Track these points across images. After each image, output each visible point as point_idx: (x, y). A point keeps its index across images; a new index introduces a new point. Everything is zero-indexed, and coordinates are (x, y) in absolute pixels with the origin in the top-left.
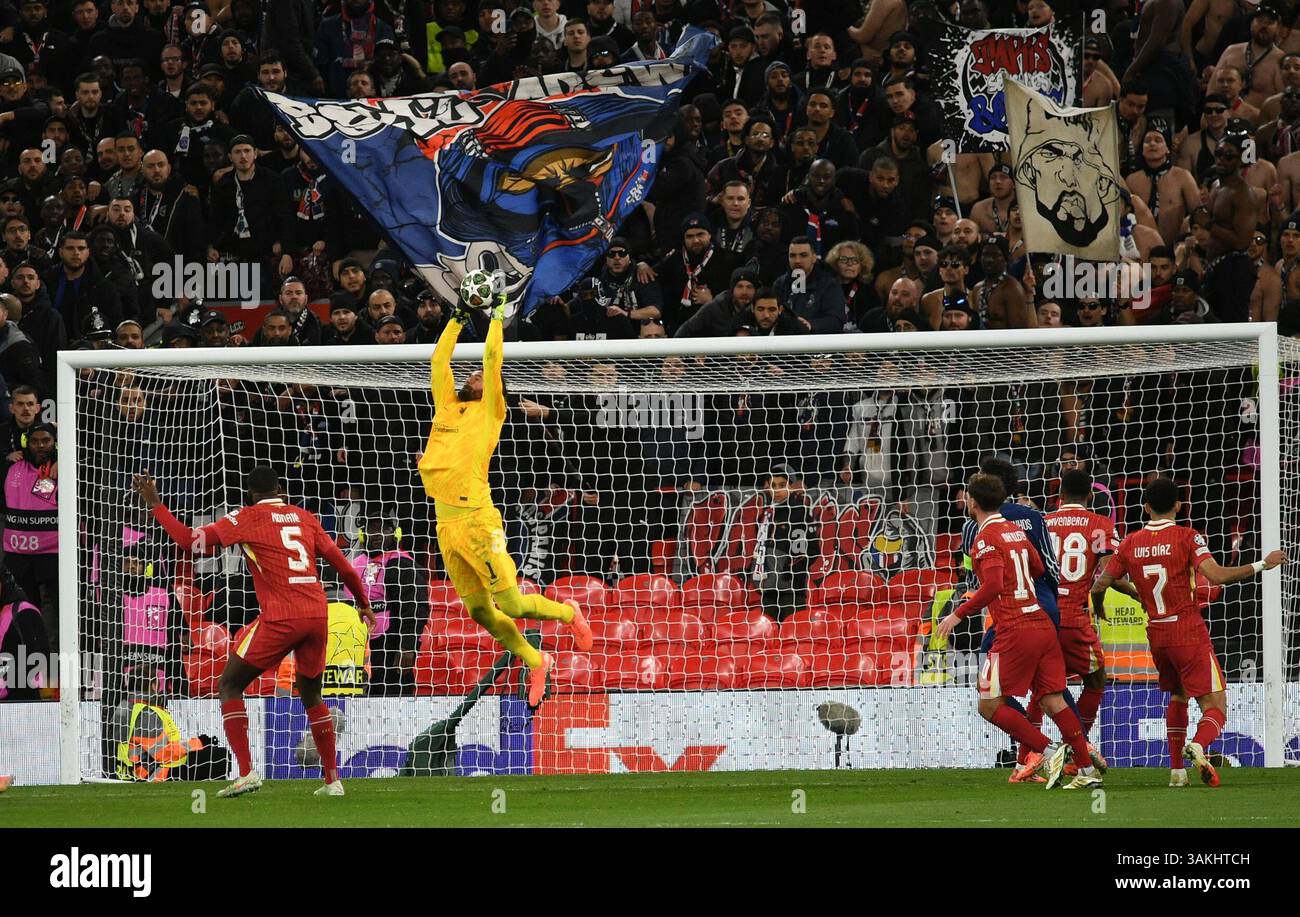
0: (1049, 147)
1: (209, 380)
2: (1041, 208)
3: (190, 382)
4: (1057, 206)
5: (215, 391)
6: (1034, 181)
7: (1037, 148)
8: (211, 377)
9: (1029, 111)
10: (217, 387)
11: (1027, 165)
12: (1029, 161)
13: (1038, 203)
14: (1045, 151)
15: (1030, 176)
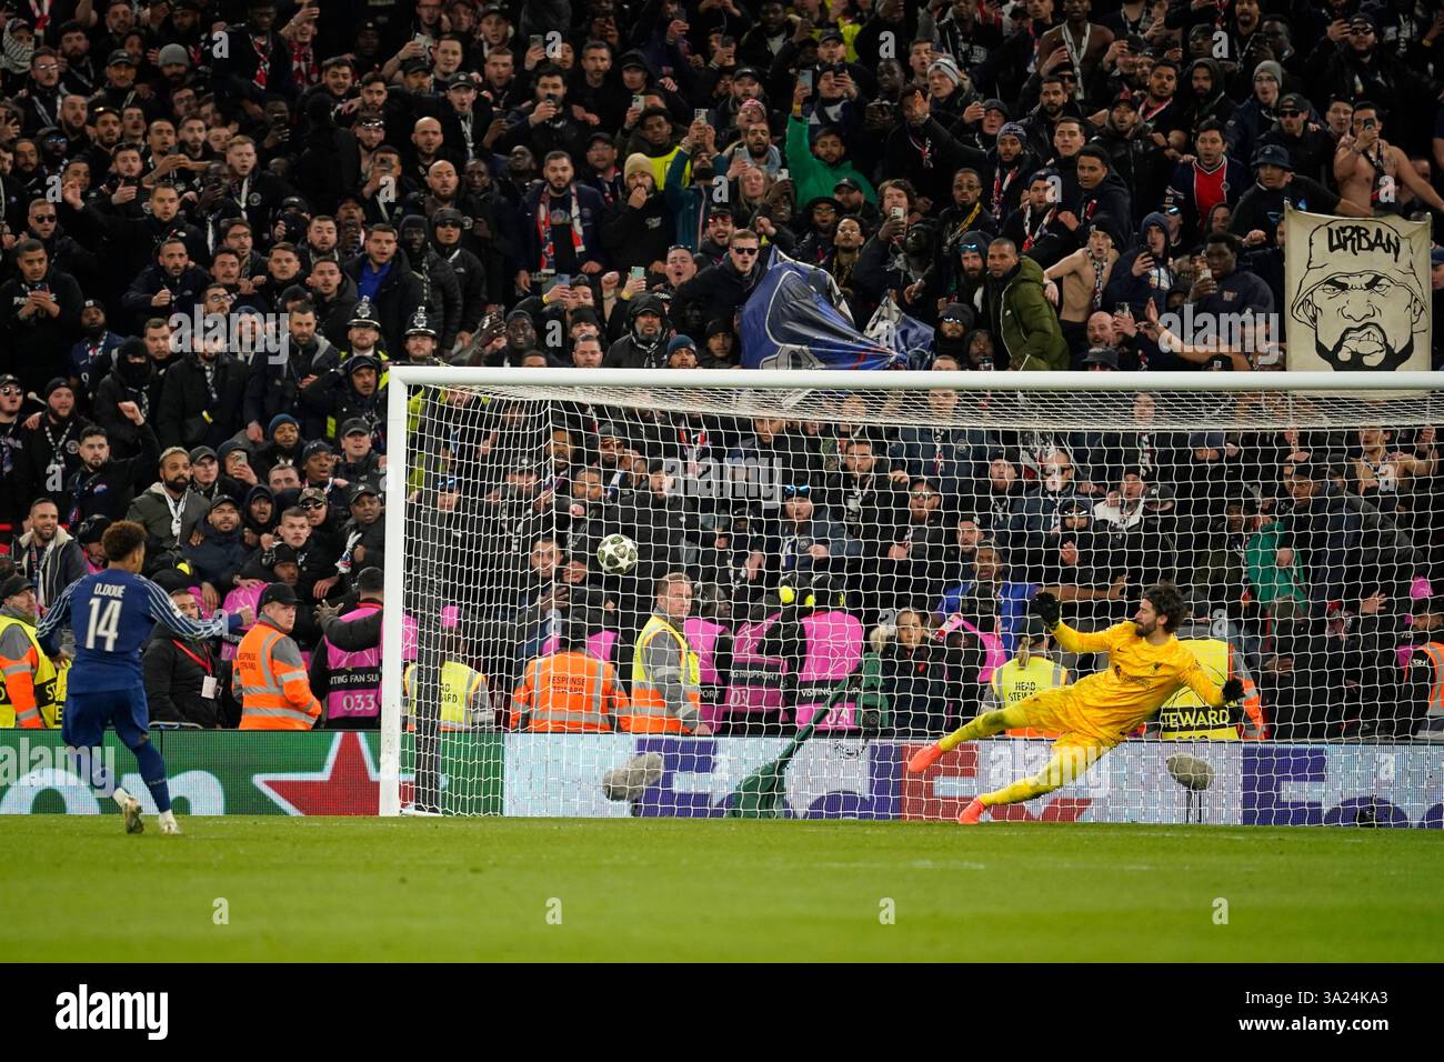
0: (1332, 282)
1: (541, 402)
2: (1321, 349)
3: (523, 402)
4: (1338, 347)
5: (547, 413)
6: (1314, 319)
7: (1319, 283)
8: (544, 398)
9: (1311, 244)
10: (549, 408)
11: (1306, 302)
12: (1310, 297)
13: (1318, 343)
14: (1328, 286)
15: (1310, 313)
